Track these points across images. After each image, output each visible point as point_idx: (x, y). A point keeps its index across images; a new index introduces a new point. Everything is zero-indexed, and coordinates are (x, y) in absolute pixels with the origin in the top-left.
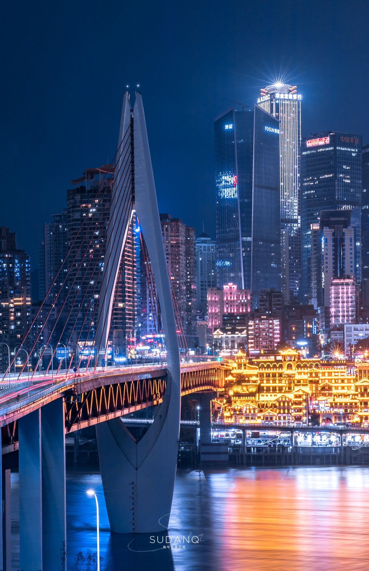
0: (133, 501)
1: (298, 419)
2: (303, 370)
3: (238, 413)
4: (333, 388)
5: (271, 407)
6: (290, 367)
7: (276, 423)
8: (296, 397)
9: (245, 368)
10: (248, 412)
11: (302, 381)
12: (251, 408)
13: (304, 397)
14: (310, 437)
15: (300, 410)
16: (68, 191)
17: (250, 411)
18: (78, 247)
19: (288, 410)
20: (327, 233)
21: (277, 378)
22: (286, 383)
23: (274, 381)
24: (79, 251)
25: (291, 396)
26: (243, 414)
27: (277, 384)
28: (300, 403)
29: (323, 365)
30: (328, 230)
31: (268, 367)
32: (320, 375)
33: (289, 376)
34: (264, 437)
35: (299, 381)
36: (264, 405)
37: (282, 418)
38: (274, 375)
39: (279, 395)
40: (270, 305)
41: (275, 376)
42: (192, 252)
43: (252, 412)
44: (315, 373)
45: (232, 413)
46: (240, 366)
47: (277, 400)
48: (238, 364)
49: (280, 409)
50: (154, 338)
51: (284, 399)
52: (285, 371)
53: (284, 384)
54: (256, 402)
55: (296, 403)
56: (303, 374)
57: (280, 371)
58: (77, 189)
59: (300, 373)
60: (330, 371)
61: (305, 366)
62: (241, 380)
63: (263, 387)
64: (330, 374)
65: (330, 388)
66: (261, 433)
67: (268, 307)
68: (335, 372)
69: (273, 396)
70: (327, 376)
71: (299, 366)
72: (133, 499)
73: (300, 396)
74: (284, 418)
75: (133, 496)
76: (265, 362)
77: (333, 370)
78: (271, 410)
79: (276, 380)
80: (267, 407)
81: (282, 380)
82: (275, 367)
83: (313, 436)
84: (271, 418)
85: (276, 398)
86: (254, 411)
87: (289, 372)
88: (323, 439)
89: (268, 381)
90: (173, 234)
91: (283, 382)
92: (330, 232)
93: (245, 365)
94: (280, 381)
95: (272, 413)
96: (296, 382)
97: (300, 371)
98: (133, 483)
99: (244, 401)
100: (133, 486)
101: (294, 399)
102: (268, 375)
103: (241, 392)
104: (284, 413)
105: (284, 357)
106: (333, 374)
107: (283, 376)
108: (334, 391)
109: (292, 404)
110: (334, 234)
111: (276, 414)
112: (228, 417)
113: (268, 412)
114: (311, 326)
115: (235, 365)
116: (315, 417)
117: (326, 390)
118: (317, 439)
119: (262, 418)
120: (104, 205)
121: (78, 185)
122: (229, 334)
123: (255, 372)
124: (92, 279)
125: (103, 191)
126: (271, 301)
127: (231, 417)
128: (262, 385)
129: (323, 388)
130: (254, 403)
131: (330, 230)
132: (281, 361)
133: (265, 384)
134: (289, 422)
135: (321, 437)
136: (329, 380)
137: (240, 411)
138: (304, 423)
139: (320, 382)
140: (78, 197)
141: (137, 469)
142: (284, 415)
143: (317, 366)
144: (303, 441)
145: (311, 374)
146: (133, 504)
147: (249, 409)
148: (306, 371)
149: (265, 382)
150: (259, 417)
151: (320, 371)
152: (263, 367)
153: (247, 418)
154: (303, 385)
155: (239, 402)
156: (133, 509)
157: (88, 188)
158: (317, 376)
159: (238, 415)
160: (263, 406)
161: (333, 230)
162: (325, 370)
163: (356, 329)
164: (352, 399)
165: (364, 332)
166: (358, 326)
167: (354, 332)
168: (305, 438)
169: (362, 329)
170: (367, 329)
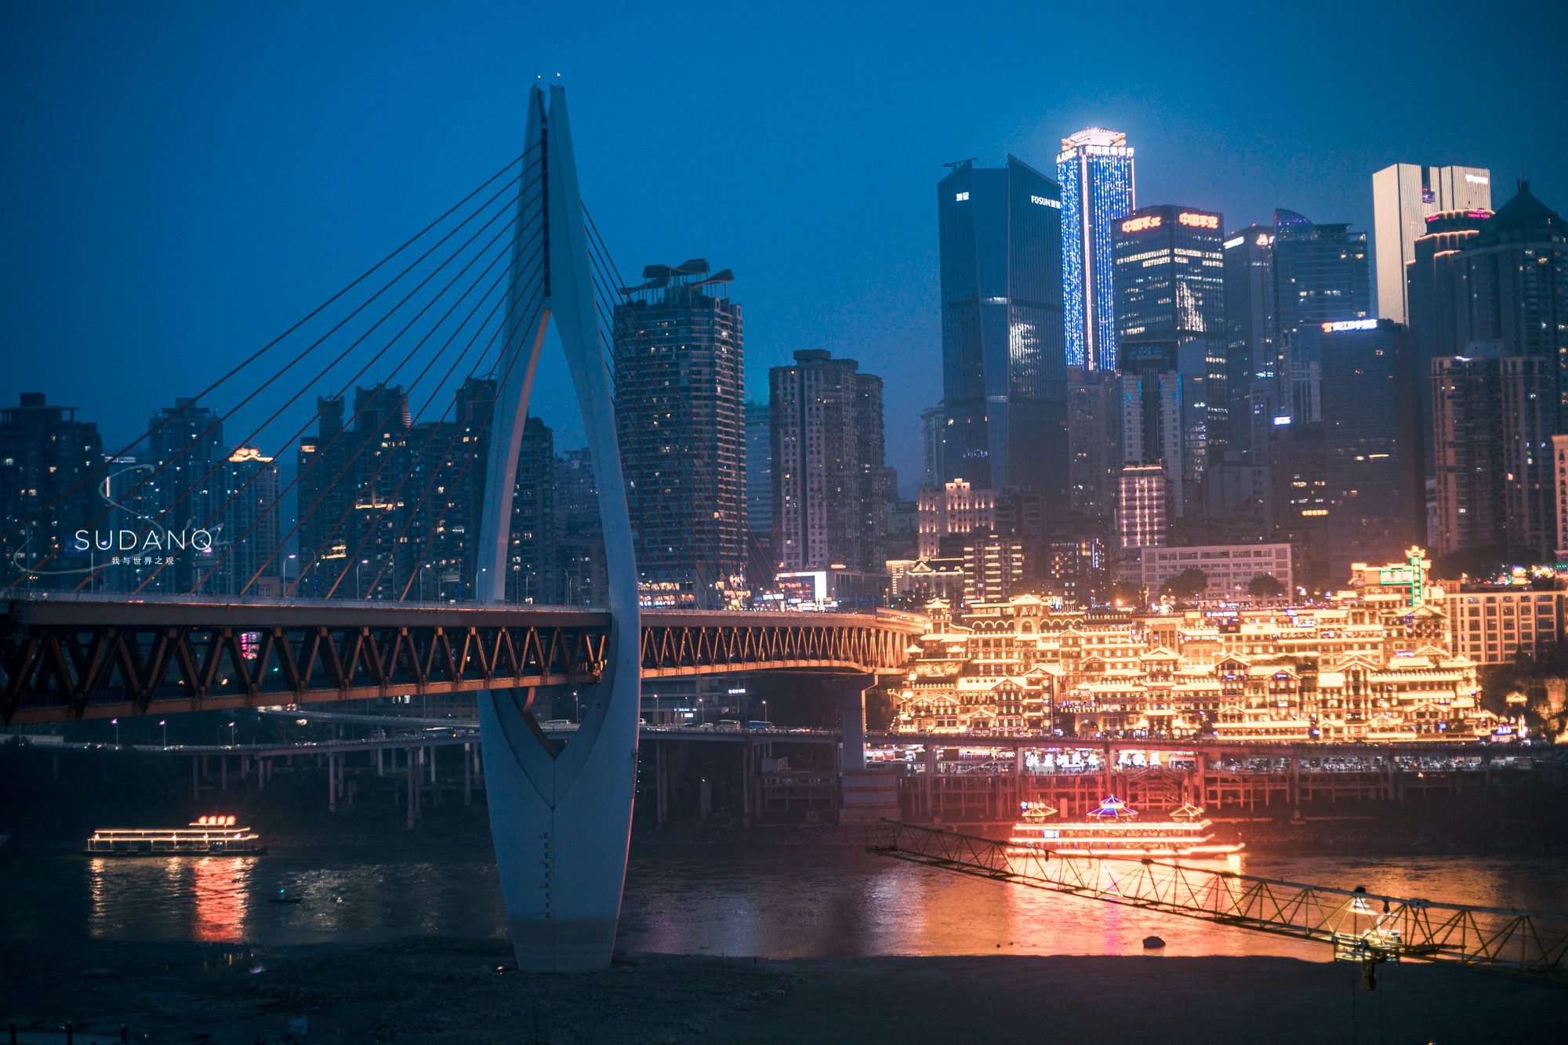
0: (547, 870)
1: (1035, 724)
2: (1051, 634)
3: (923, 714)
4: (1108, 666)
5: (984, 703)
6: (1027, 628)
7: (995, 732)
8: (1031, 682)
9: (947, 632)
10: (942, 712)
11: (1049, 654)
12: (948, 704)
13: (1046, 683)
14: (1049, 758)
15: (1039, 708)
16: (615, 308)
17: (946, 711)
19: (1017, 709)
20: (1129, 383)
21: (1004, 649)
22: (1019, 657)
23: (998, 655)
25: (1021, 682)
26: (931, 716)
27: (1004, 660)
28: (1038, 695)
29: (1087, 623)
30: (1132, 377)
31: (989, 628)
32: (1083, 642)
33: (1026, 644)
34: (968, 758)
35: (1043, 654)
36: (971, 698)
37: (1006, 724)
38: (998, 643)
39: (1000, 680)
41: (1000, 645)
42: (874, 419)
43: (950, 712)
44: (1073, 638)
45: (913, 714)
46: (937, 628)
47: (996, 689)
48: (935, 624)
49: (1001, 706)
51: (1008, 688)
52: (1019, 635)
53: (1016, 659)
54: (957, 693)
55: (1029, 695)
56: (1051, 640)
57: (1009, 635)
58: (631, 305)
59: (1046, 639)
60: (1102, 633)
61: (1057, 627)
62: (937, 652)
63: (978, 665)
64: (1101, 640)
65: (1101, 667)
66: (963, 751)
67: (1014, 520)
68: (1110, 637)
69: (989, 682)
70: (1095, 645)
71: (1044, 627)
72: (547, 866)
73: (1038, 682)
74: (1010, 723)
75: (547, 860)
76: (983, 619)
77: (1107, 633)
78: (985, 709)
79: (1001, 652)
80: (977, 702)
81: (1012, 652)
82: (1000, 628)
83: (1055, 755)
84: (985, 725)
85: (994, 685)
86: (954, 711)
87: (1027, 637)
88: (1074, 762)
89: (986, 655)
90: (830, 387)
91: (1015, 655)
93: (946, 625)
94: (1009, 655)
95: (986, 714)
96: (1038, 654)
97: (1046, 634)
98: (546, 836)
99: (935, 691)
100: (546, 841)
101: (1026, 687)
102: (986, 643)
103: (930, 674)
104: (1009, 713)
105: (1018, 609)
106: (1107, 640)
107: (1016, 644)
108: (1109, 672)
109: (1024, 697)
110: (1142, 386)
111: (994, 715)
112: (906, 723)
113: (982, 712)
114: (1089, 553)
115: (929, 626)
116: (1066, 720)
117: (1094, 668)
118: (1063, 760)
119: (968, 724)
120: (677, 332)
121: (635, 297)
122: (942, 571)
123: (963, 637)
125: (678, 306)
126: (1020, 508)
127: (910, 723)
128: (975, 662)
129: (1089, 667)
130: (954, 695)
131: (1135, 377)
132: (1011, 617)
133: (980, 660)
134: (1018, 732)
135: (1071, 758)
136: (1098, 650)
137: (928, 710)
138: (1045, 732)
139: (1083, 654)
140: (633, 321)
141: (553, 808)
142: (1010, 717)
143: (1078, 626)
144: (1037, 765)
145: (1065, 639)
146: (547, 875)
147: (945, 706)
148: (1057, 634)
149: (981, 656)
150: (963, 723)
151: (1083, 634)
152: (978, 628)
153: (941, 724)
154: (1050, 661)
155: (926, 693)
156: (547, 886)
157: (652, 302)
158: (1076, 643)
159: (923, 717)
160: (970, 700)
161: (1140, 377)
162: (1093, 633)
163: (1163, 557)
164: (1135, 685)
165: (1178, 562)
166: (1168, 551)
167: (1159, 562)
168: (1042, 758)
169: (1173, 557)
170: (1183, 556)
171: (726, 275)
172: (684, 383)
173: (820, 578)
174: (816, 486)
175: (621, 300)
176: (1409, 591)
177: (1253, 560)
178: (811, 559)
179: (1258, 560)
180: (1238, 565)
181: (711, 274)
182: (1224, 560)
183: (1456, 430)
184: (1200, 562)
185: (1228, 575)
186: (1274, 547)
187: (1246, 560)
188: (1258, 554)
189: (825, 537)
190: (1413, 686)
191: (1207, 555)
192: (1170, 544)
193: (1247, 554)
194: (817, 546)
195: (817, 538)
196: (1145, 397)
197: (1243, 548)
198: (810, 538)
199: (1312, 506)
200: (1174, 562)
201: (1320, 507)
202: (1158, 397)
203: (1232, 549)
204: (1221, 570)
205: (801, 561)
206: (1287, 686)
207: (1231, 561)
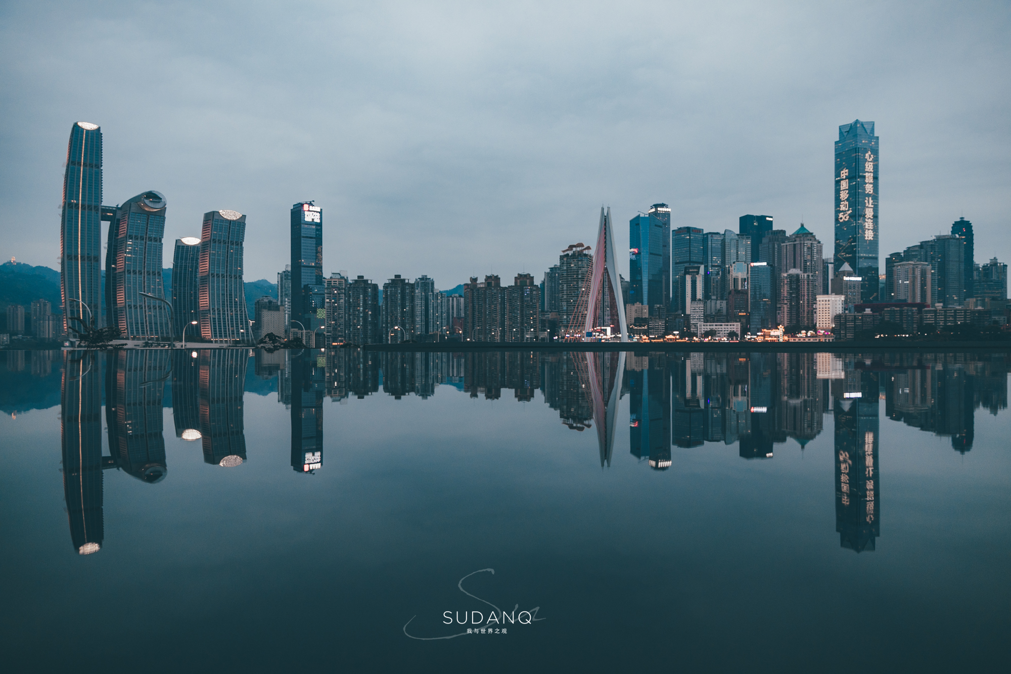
16: (560, 256)
18: (565, 284)
24: (565, 285)
40: (659, 313)
50: (601, 329)
58: (565, 255)
110: (692, 278)
121: (566, 253)
124: (572, 299)
125: (578, 256)
126: (659, 311)
140: (565, 259)
157: (570, 255)
163: (704, 325)
165: (708, 327)
166: (705, 324)
167: (703, 327)
169: (707, 325)
170: (710, 325)
171: (588, 248)
172: (580, 277)
173: (609, 329)
174: (607, 304)
175: (562, 254)
176: (779, 337)
177: (729, 327)
178: (605, 324)
179: (731, 327)
180: (725, 328)
181: (584, 248)
182: (721, 327)
183: (788, 293)
184: (714, 327)
185: (722, 331)
186: (735, 324)
187: (727, 327)
188: (730, 325)
189: (609, 318)
191: (716, 325)
192: (704, 322)
193: (728, 325)
194: (607, 320)
195: (607, 318)
196: (692, 281)
197: (727, 324)
198: (605, 318)
199: (741, 312)
200: (707, 327)
201: (743, 312)
202: (696, 281)
203: (723, 324)
204: (720, 329)
205: (602, 324)
207: (723, 327)
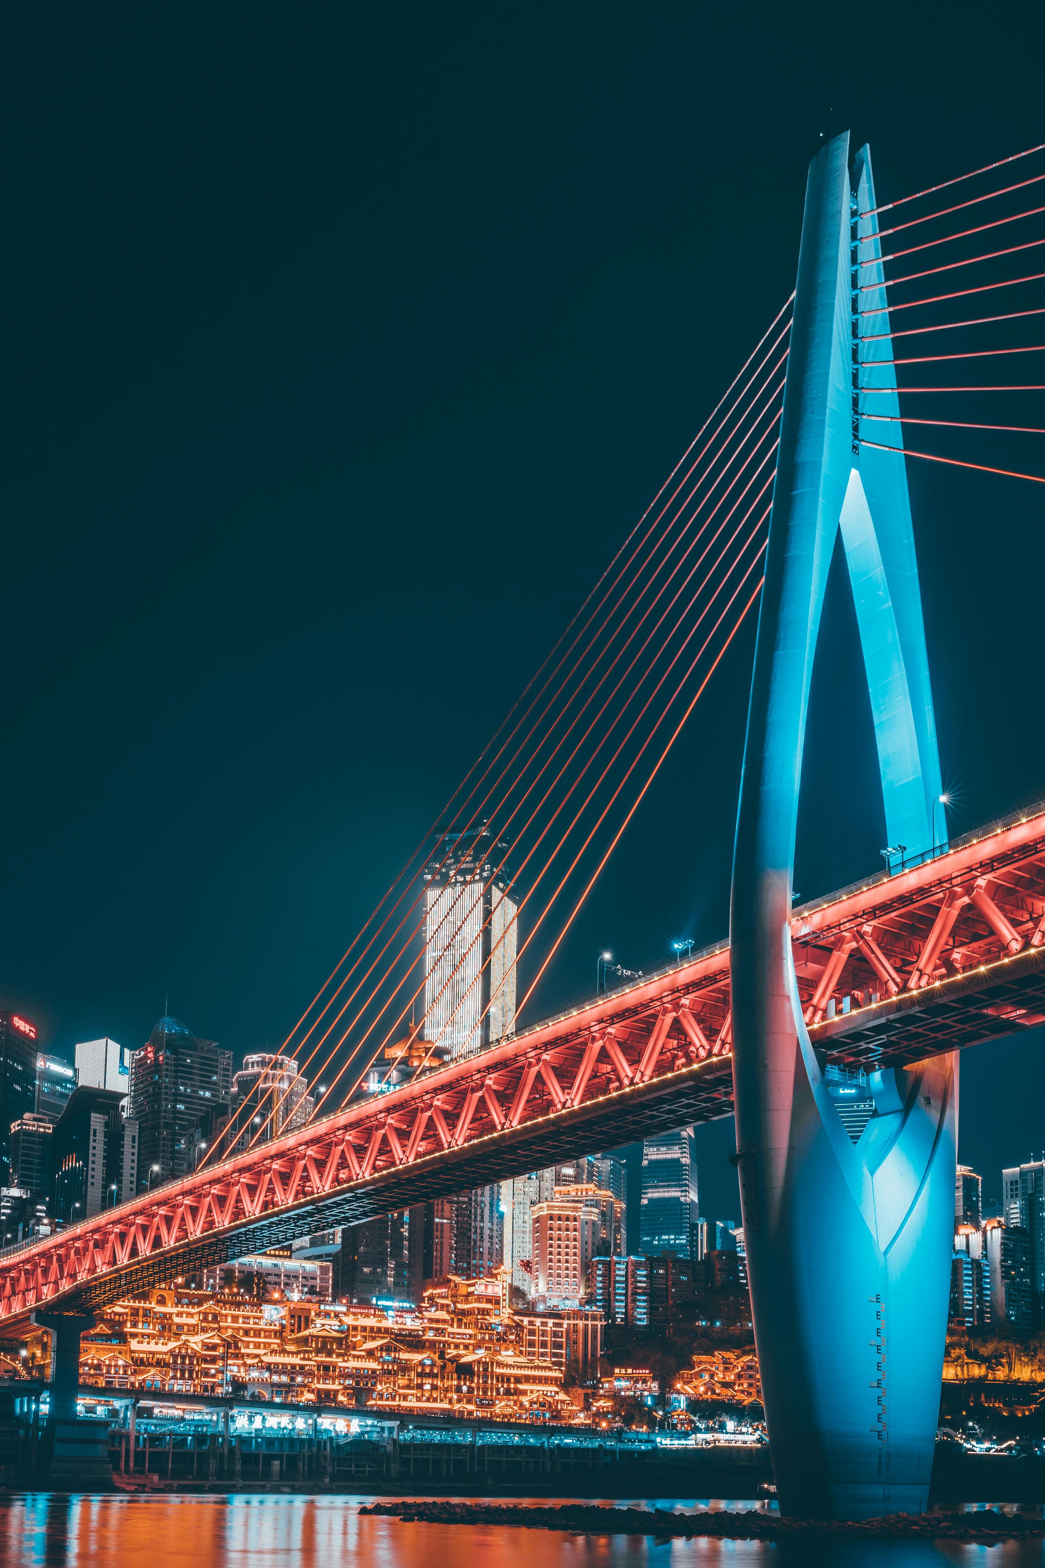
2: (185, 1309)
3: (93, 1371)
6: (162, 1301)
8: (207, 1348)
10: (113, 1371)
14: (258, 1419)
15: (212, 1374)
17: (118, 1370)
19: (192, 1373)
20: (96, 1120)
21: (141, 1319)
28: (214, 1360)
30: (98, 1116)
33: (162, 1316)
35: (182, 1328)
41: (137, 1314)
44: (212, 1314)
47: (171, 1352)
49: (175, 1370)
54: (128, 1353)
56: (184, 1315)
57: (146, 1305)
59: (179, 1314)
60: (235, 1314)
64: (235, 1319)
65: (235, 1346)
68: (243, 1318)
69: (160, 1345)
70: (231, 1323)
77: (239, 1314)
79: (138, 1322)
85: (168, 1347)
87: (163, 1309)
92: (101, 1120)
96: (174, 1328)
97: (180, 1309)
99: (103, 1350)
101: (203, 1352)
104: (184, 1377)
106: (240, 1321)
109: (199, 1362)
110: (107, 1125)
111: (166, 1378)
130: (125, 1355)
131: (101, 1116)
133: (128, 1329)
137: (98, 1368)
144: (247, 1426)
145: (206, 1314)
147: (116, 1366)
148: (193, 1310)
151: (221, 1311)
155: (95, 1350)
159: (92, 1376)
160: (143, 1361)
161: (106, 1117)
162: (229, 1312)
164: (304, 1359)
168: (250, 1419)
190: (528, 1379)
206: (432, 1370)
